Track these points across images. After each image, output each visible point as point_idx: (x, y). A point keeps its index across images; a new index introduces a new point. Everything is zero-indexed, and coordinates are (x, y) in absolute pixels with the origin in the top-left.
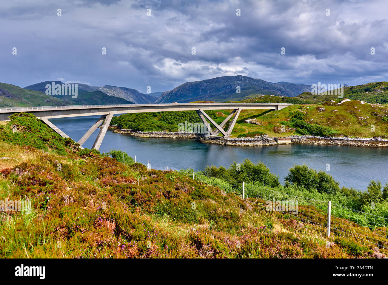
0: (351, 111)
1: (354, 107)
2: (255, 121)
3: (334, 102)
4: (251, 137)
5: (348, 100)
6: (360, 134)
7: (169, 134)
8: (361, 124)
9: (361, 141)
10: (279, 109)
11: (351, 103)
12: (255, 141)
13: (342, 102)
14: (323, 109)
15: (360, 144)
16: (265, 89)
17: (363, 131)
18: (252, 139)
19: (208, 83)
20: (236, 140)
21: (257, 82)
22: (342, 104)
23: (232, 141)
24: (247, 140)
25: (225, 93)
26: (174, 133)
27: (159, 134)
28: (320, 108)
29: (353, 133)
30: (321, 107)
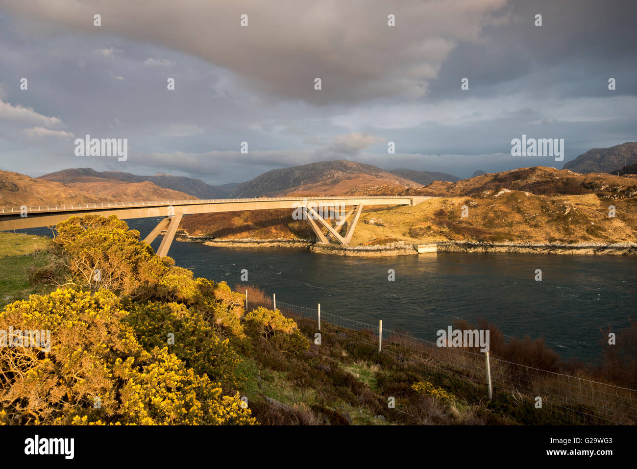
0: (513, 206)
1: (517, 202)
2: (382, 222)
3: (488, 193)
4: (381, 244)
5: (508, 191)
6: (530, 237)
7: (259, 243)
8: (529, 223)
9: (533, 247)
10: (414, 204)
11: (512, 195)
12: (386, 250)
13: (499, 194)
14: (475, 203)
15: (531, 251)
16: (378, 178)
17: (533, 234)
18: (383, 247)
19: (302, 170)
20: (360, 249)
21: (367, 169)
22: (500, 196)
23: (354, 250)
24: (376, 249)
25: (325, 185)
26: (267, 240)
27: (244, 243)
28: (471, 203)
29: (519, 237)
30: (472, 201)
